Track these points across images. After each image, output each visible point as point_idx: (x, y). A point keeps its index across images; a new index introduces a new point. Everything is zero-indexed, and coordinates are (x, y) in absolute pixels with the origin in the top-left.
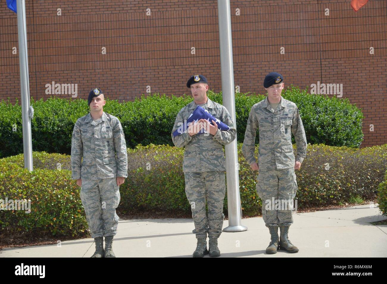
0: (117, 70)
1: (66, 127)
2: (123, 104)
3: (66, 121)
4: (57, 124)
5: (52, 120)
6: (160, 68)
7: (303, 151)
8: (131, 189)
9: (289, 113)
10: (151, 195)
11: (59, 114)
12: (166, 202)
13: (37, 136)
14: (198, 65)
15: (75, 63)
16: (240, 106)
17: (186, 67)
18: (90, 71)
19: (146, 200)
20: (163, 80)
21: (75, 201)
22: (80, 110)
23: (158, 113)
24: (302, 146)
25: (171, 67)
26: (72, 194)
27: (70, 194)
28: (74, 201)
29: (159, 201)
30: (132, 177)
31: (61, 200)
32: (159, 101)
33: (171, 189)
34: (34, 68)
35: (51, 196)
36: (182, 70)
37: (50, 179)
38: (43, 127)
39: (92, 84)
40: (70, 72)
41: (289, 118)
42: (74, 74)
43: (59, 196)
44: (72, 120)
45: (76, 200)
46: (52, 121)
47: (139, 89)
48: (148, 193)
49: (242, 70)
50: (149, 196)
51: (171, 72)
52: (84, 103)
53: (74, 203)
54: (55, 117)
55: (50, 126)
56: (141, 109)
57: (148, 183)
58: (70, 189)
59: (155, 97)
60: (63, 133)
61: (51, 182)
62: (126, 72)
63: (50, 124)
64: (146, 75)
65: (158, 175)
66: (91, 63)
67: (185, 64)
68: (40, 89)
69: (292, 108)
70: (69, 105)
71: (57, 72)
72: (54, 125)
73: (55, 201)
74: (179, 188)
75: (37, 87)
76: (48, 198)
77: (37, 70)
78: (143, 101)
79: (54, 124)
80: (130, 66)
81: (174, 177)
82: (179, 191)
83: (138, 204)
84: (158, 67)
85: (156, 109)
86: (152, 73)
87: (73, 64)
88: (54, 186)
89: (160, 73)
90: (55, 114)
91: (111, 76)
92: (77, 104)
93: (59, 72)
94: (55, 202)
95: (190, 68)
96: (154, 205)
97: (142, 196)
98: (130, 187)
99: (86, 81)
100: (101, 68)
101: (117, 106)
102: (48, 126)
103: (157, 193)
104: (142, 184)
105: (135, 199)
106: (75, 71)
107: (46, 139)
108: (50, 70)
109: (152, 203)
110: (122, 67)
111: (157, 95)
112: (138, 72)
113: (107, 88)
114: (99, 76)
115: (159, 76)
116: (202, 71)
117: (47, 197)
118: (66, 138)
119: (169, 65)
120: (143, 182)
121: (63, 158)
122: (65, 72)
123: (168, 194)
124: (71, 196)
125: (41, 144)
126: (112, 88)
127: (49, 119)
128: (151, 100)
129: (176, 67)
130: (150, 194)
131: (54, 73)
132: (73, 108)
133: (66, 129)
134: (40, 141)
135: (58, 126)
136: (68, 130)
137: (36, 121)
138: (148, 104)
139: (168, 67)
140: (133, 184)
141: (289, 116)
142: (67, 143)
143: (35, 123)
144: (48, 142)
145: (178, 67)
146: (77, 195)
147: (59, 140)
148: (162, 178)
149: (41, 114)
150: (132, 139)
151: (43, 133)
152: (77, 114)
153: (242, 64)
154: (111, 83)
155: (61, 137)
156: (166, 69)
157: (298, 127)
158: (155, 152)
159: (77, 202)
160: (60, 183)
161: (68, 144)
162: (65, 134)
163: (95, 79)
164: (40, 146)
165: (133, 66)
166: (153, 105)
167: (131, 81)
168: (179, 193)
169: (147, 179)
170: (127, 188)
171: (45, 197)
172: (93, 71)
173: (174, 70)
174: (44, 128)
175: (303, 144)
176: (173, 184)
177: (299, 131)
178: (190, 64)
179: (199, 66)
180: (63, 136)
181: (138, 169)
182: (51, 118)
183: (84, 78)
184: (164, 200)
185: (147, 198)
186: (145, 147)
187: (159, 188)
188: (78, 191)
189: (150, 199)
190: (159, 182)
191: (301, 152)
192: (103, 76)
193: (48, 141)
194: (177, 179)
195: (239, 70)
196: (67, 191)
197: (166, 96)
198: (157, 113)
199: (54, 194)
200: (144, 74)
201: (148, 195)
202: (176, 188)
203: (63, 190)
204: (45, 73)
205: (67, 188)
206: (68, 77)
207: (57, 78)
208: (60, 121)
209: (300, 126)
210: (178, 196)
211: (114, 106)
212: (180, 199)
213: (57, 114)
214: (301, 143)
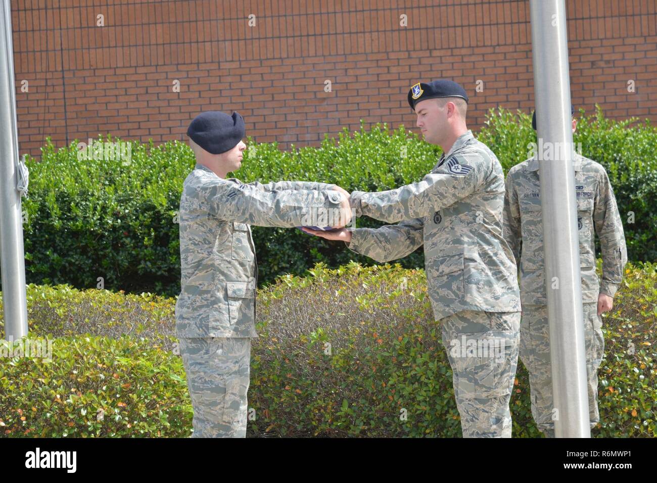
0: (277, 62)
1: (137, 218)
2: (292, 155)
3: (138, 202)
4: (113, 209)
5: (98, 199)
6: (392, 56)
7: (615, 269)
8: (296, 388)
9: (586, 184)
10: (350, 406)
11: (117, 183)
12: (389, 424)
13: (60, 242)
14: (494, 47)
15: (167, 47)
16: (606, 155)
17: (464, 51)
18: (207, 67)
19: (337, 419)
20: (400, 88)
21: (129, 426)
22: (175, 171)
23: (383, 177)
24: (614, 258)
25: (421, 54)
26: (120, 404)
27: (113, 405)
28: (125, 425)
29: (372, 422)
30: (297, 355)
31: (89, 423)
32: (385, 144)
33: (403, 389)
34: (59, 59)
35: (63, 412)
36: (451, 60)
37: (59, 364)
38: (74, 219)
39: (213, 101)
40: (153, 69)
41: (585, 194)
42: (164, 75)
43: (84, 412)
44: (153, 199)
45: (131, 422)
46: (100, 202)
47: (336, 115)
48: (342, 399)
49: (614, 57)
50: (345, 408)
51: (421, 68)
52: (185, 152)
53: (124, 430)
54: (107, 189)
55: (94, 215)
56: (338, 167)
57: (340, 372)
58: (113, 392)
59: (376, 133)
60: (129, 232)
61: (62, 373)
62: (303, 68)
63: (95, 209)
64: (357, 76)
65: (367, 349)
66: (208, 45)
67: (459, 44)
68: (74, 115)
69: (592, 174)
70: (147, 159)
71: (118, 72)
72: (106, 213)
73: (72, 424)
74: (426, 384)
75: (66, 112)
76: (51, 416)
77: (66, 67)
78: (345, 144)
79: (104, 208)
80: (312, 53)
81: (412, 354)
82: (424, 394)
83: (314, 428)
84: (387, 53)
85: (378, 167)
86: (371, 71)
87: (161, 48)
88: (69, 382)
89: (394, 70)
90: (107, 183)
91: (263, 80)
92: (168, 156)
93: (124, 71)
94: (73, 428)
95: (473, 54)
96: (357, 432)
97: (325, 408)
98: (293, 384)
99: (197, 94)
100: (236, 58)
101: (274, 160)
102: (89, 214)
103: (366, 399)
104: (326, 373)
105: (307, 414)
106: (166, 68)
107: (84, 251)
108: (100, 65)
109: (352, 426)
110: (291, 55)
111: (382, 130)
112: (335, 69)
113: (250, 111)
114: (229, 79)
115: (389, 77)
116: (507, 63)
117: (48, 415)
118: (138, 247)
119: (418, 47)
120: (327, 369)
121: (116, 303)
122: (141, 70)
123: (396, 403)
124: (117, 411)
125: (71, 264)
126: (266, 112)
127: (93, 195)
128: (365, 144)
129: (436, 53)
130: (346, 403)
131: (112, 72)
132: (155, 167)
133: (138, 222)
134: (69, 256)
135: (116, 215)
136: (141, 225)
137: (57, 200)
138: (357, 153)
139: (413, 55)
140: (300, 375)
141: (585, 191)
142: (140, 260)
143: (55, 206)
144: (88, 258)
145: (442, 53)
146: (132, 409)
147: (118, 254)
148: (378, 357)
149: (69, 184)
150: (313, 248)
151: (75, 234)
152: (166, 183)
153: (615, 42)
154: (262, 98)
155: (123, 245)
156: (410, 57)
157: (607, 215)
158: (360, 285)
159: (133, 427)
160: (88, 374)
161: (142, 262)
162: (134, 236)
163: (221, 87)
164: (68, 270)
165: (320, 53)
166: (370, 157)
167: (315, 93)
168: (425, 401)
169: (337, 361)
170: (283, 385)
171: (45, 415)
172: (214, 66)
173: (430, 61)
174: (77, 221)
175: (616, 255)
176: (409, 375)
177: (608, 226)
178: (473, 44)
179: (497, 50)
180: (127, 241)
181: (313, 334)
182: (96, 194)
183: (191, 87)
184: (385, 419)
185: (339, 414)
186: (334, 272)
187: (370, 386)
188: (135, 396)
189: (347, 415)
190: (372, 370)
191: (610, 273)
192: (241, 81)
193: (89, 254)
194: (420, 361)
195: (606, 57)
196: (104, 398)
197: (406, 132)
198: (379, 178)
199: (69, 405)
200: (351, 72)
201: (340, 404)
202: (416, 385)
203: (94, 396)
204: (87, 73)
205: (104, 388)
206: (147, 83)
207: (119, 85)
208: (119, 201)
209: (609, 215)
210: (424, 407)
211: (266, 159)
212: (427, 416)
213: (112, 182)
214: (611, 251)
